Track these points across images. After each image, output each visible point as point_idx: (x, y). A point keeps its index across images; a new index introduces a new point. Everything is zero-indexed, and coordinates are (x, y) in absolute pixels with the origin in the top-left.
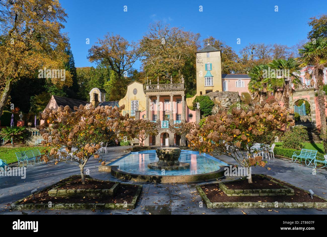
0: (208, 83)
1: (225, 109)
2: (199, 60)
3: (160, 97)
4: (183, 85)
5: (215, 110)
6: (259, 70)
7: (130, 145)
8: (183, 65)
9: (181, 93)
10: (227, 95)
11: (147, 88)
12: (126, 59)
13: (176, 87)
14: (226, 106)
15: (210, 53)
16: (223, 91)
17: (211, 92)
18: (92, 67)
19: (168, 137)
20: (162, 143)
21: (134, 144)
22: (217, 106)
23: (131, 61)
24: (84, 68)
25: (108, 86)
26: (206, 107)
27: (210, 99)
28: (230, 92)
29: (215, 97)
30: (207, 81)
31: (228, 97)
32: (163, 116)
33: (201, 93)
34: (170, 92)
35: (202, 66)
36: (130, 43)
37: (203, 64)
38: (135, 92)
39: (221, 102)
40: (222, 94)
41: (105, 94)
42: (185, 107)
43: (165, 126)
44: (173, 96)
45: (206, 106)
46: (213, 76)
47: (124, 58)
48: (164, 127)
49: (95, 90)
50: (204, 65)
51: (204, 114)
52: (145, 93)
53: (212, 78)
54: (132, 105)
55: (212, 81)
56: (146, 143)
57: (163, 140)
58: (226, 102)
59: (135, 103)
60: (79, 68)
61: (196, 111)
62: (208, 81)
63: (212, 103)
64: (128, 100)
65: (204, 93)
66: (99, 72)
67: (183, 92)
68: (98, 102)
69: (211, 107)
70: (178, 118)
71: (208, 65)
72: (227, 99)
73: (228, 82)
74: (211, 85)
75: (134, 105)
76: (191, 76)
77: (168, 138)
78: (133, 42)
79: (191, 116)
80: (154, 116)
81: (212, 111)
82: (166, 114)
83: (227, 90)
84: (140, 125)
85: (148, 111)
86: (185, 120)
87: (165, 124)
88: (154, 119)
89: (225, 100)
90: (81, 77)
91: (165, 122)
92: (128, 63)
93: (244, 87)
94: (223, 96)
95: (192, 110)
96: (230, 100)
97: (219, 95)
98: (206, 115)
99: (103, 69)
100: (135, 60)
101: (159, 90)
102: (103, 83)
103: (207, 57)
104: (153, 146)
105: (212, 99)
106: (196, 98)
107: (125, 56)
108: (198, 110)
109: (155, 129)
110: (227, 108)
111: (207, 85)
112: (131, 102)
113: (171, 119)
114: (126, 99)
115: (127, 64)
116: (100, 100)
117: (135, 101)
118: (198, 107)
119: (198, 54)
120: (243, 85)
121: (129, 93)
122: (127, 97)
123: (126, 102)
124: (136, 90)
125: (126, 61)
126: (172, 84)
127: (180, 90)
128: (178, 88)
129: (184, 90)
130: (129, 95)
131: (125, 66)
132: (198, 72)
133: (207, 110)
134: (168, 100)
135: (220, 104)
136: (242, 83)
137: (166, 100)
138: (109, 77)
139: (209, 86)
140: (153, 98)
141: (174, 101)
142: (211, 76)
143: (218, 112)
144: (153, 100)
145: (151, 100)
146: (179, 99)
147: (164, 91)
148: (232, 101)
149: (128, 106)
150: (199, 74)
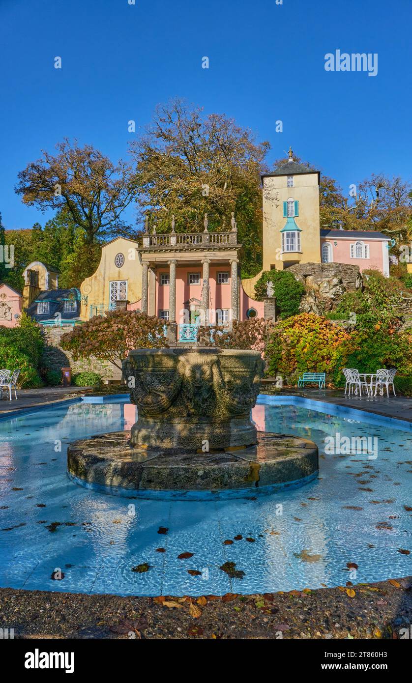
0: (290, 244)
1: (330, 303)
2: (270, 192)
3: (176, 266)
4: (235, 236)
5: (309, 301)
7: (101, 384)
8: (232, 202)
9: (229, 255)
10: (333, 272)
11: (146, 241)
12: (105, 200)
13: (218, 243)
14: (333, 296)
15: (294, 177)
16: (322, 262)
17: (297, 265)
22: (313, 294)
23: (116, 204)
25: (69, 263)
26: (287, 297)
27: (296, 280)
28: (340, 264)
29: (306, 276)
30: (288, 240)
31: (335, 276)
33: (273, 267)
34: (203, 254)
35: (277, 206)
36: (116, 166)
37: (278, 203)
38: (120, 260)
39: (320, 288)
40: (323, 269)
41: (58, 275)
42: (238, 291)
43: (188, 338)
44: (209, 262)
45: (288, 294)
46: (300, 229)
47: (102, 197)
48: (185, 339)
49: (36, 266)
50: (281, 203)
51: (282, 313)
52: (141, 255)
53: (298, 234)
54: (112, 292)
55: (299, 240)
58: (332, 287)
59: (118, 287)
61: (265, 301)
62: (290, 241)
63: (301, 288)
64: (102, 281)
65: (280, 267)
66: (52, 234)
67: (235, 253)
68: (38, 290)
69: (298, 296)
71: (290, 205)
72: (335, 281)
73: (331, 245)
74: (297, 251)
75: (116, 291)
78: (121, 162)
79: (252, 313)
81: (300, 307)
82: (192, 308)
83: (330, 259)
85: (147, 300)
87: (188, 331)
88: (161, 315)
89: (329, 282)
91: (188, 328)
92: (109, 208)
93: (368, 257)
94: (326, 273)
95: (255, 300)
96: (341, 282)
97: (316, 270)
98: (287, 315)
99: (59, 230)
100: (125, 204)
101: (175, 248)
102: (60, 259)
103: (288, 186)
105: (300, 280)
106: (263, 276)
107: (103, 193)
108: (270, 299)
110: (334, 300)
111: (288, 249)
112: (108, 285)
114: (98, 278)
115: (107, 209)
117: (119, 283)
118: (271, 293)
119: (267, 180)
120: (366, 254)
121: (105, 263)
122: (100, 272)
123: (99, 285)
124: (121, 256)
125: (106, 203)
126: (206, 234)
127: (227, 248)
128: (222, 244)
129: (236, 248)
130: (105, 269)
131: (102, 213)
132: (266, 221)
133: (289, 303)
134: (198, 276)
135: (318, 291)
136: (363, 249)
137: (191, 276)
138: (72, 244)
139: (291, 251)
140: (160, 270)
141: (210, 276)
142: (295, 228)
143: (314, 308)
144: (161, 274)
145: (155, 273)
146: (224, 272)
147: (188, 250)
148: (345, 285)
149: (101, 294)
150: (270, 226)
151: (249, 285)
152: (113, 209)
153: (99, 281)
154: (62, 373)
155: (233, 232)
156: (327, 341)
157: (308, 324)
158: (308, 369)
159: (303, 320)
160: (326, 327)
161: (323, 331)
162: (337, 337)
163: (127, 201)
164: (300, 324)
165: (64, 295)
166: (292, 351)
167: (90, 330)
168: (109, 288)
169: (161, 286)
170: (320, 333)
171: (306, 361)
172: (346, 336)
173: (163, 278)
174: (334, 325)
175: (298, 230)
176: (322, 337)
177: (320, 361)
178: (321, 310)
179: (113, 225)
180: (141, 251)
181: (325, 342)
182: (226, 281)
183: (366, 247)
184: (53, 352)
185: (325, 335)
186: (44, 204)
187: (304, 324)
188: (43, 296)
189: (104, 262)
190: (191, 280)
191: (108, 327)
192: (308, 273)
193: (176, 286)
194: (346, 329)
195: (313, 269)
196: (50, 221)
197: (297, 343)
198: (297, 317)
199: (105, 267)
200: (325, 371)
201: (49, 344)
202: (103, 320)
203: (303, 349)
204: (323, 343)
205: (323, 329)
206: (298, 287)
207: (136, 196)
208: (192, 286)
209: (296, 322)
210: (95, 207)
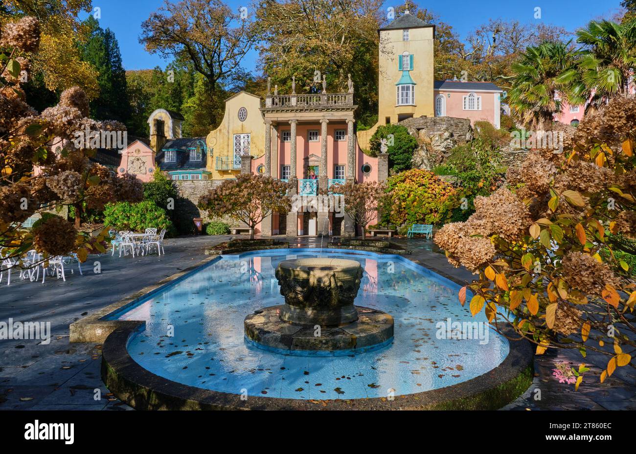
0: (405, 98)
1: (440, 156)
2: (386, 46)
3: (297, 125)
4: (351, 97)
5: (420, 156)
6: (540, 55)
7: (229, 232)
8: (350, 56)
9: (346, 115)
10: (445, 126)
11: (269, 102)
12: (225, 47)
13: (335, 103)
14: (443, 149)
15: (410, 30)
16: (435, 116)
17: (411, 118)
18: (158, 67)
19: (313, 216)
20: (301, 229)
21: (238, 232)
22: (425, 148)
23: (236, 51)
24: (142, 72)
25: (190, 107)
26: (400, 151)
27: (409, 134)
28: (452, 118)
29: (419, 129)
30: (402, 93)
31: (447, 129)
32: (304, 167)
33: (388, 120)
34: (322, 114)
35: (392, 60)
37: (394, 57)
38: (243, 115)
39: (431, 141)
40: (435, 123)
41: (181, 122)
42: (354, 147)
43: (308, 192)
44: (328, 121)
45: (401, 148)
46: (415, 83)
47: (222, 45)
49: (160, 114)
50: (396, 57)
51: (395, 166)
52: (264, 115)
53: (413, 87)
54: (236, 144)
55: (413, 93)
56: (264, 229)
57: (304, 222)
58: (443, 140)
59: (242, 140)
60: (134, 72)
61: (379, 157)
62: (405, 95)
63: (413, 142)
64: (227, 134)
65: (394, 121)
67: (351, 113)
68: (164, 139)
69: (411, 150)
70: (337, 174)
71: (405, 59)
72: (447, 134)
73: (445, 97)
74: (411, 104)
75: (240, 150)
76: (365, 85)
77: (315, 218)
79: (367, 169)
80: (283, 169)
81: (412, 160)
82: (311, 164)
83: (443, 114)
84: (246, 187)
85: (270, 157)
86: (353, 178)
87: (308, 186)
88: (283, 174)
89: (440, 135)
90: (137, 90)
91: (308, 183)
92: (229, 55)
93: (480, 109)
94: (438, 127)
95: (370, 156)
96: (452, 135)
97: (428, 124)
98: (399, 169)
99: (179, 73)
100: (245, 51)
101: (296, 108)
102: (181, 103)
103: (404, 39)
104: (279, 236)
105: (413, 134)
106: (378, 131)
107: (223, 40)
108: (384, 155)
109: (284, 198)
110: (444, 152)
111: (402, 103)
112: (232, 138)
113: (322, 175)
114: (222, 131)
115: (227, 57)
116: (169, 134)
117: (242, 136)
118: (384, 149)
119: (383, 34)
120: (478, 105)
121: (229, 117)
122: (224, 125)
123: (223, 137)
124: (244, 110)
125: (227, 51)
126: (325, 95)
127: (344, 109)
128: (340, 104)
129: (352, 109)
130: (229, 123)
131: (223, 61)
132: (382, 74)
133: (402, 157)
134: (316, 133)
135: (430, 144)
136: (476, 101)
137: (311, 133)
138: (192, 88)
139: (406, 104)
140: (282, 128)
141: (328, 134)
142: (409, 82)
143: (426, 161)
144: (283, 131)
145: (278, 131)
146: (340, 129)
147: (307, 110)
148: (455, 138)
149: (226, 147)
150: (385, 79)
151: (365, 136)
152: (233, 56)
153: (224, 134)
154: (193, 223)
155: (350, 94)
156: (435, 195)
157: (418, 179)
158: (417, 221)
159: (414, 176)
160: (435, 182)
161: (432, 186)
162: (444, 192)
163: (247, 48)
164: (411, 179)
165: (189, 143)
166: (403, 204)
167: (223, 194)
168: (233, 141)
169: (282, 143)
170: (429, 188)
171: (416, 213)
172: (453, 190)
173: (285, 135)
174: (442, 180)
175: (413, 84)
176: (431, 192)
177: (428, 214)
178: (432, 162)
179: (234, 72)
180: (264, 111)
181: (434, 196)
182: (343, 138)
183: (478, 99)
184: (184, 203)
185: (433, 190)
186: (166, 51)
187: (414, 179)
188: (168, 144)
189: (227, 117)
190: (310, 138)
191: (240, 191)
192: (420, 127)
193: (296, 142)
194: (453, 184)
195: (426, 123)
196: (170, 64)
197: (408, 197)
198: (408, 173)
199: (229, 120)
200: (432, 223)
201: (181, 195)
202: (235, 185)
203: (413, 203)
204: (431, 197)
205: (431, 184)
206: (411, 142)
207: (256, 43)
208: (312, 143)
209: (407, 177)
210: (216, 54)
